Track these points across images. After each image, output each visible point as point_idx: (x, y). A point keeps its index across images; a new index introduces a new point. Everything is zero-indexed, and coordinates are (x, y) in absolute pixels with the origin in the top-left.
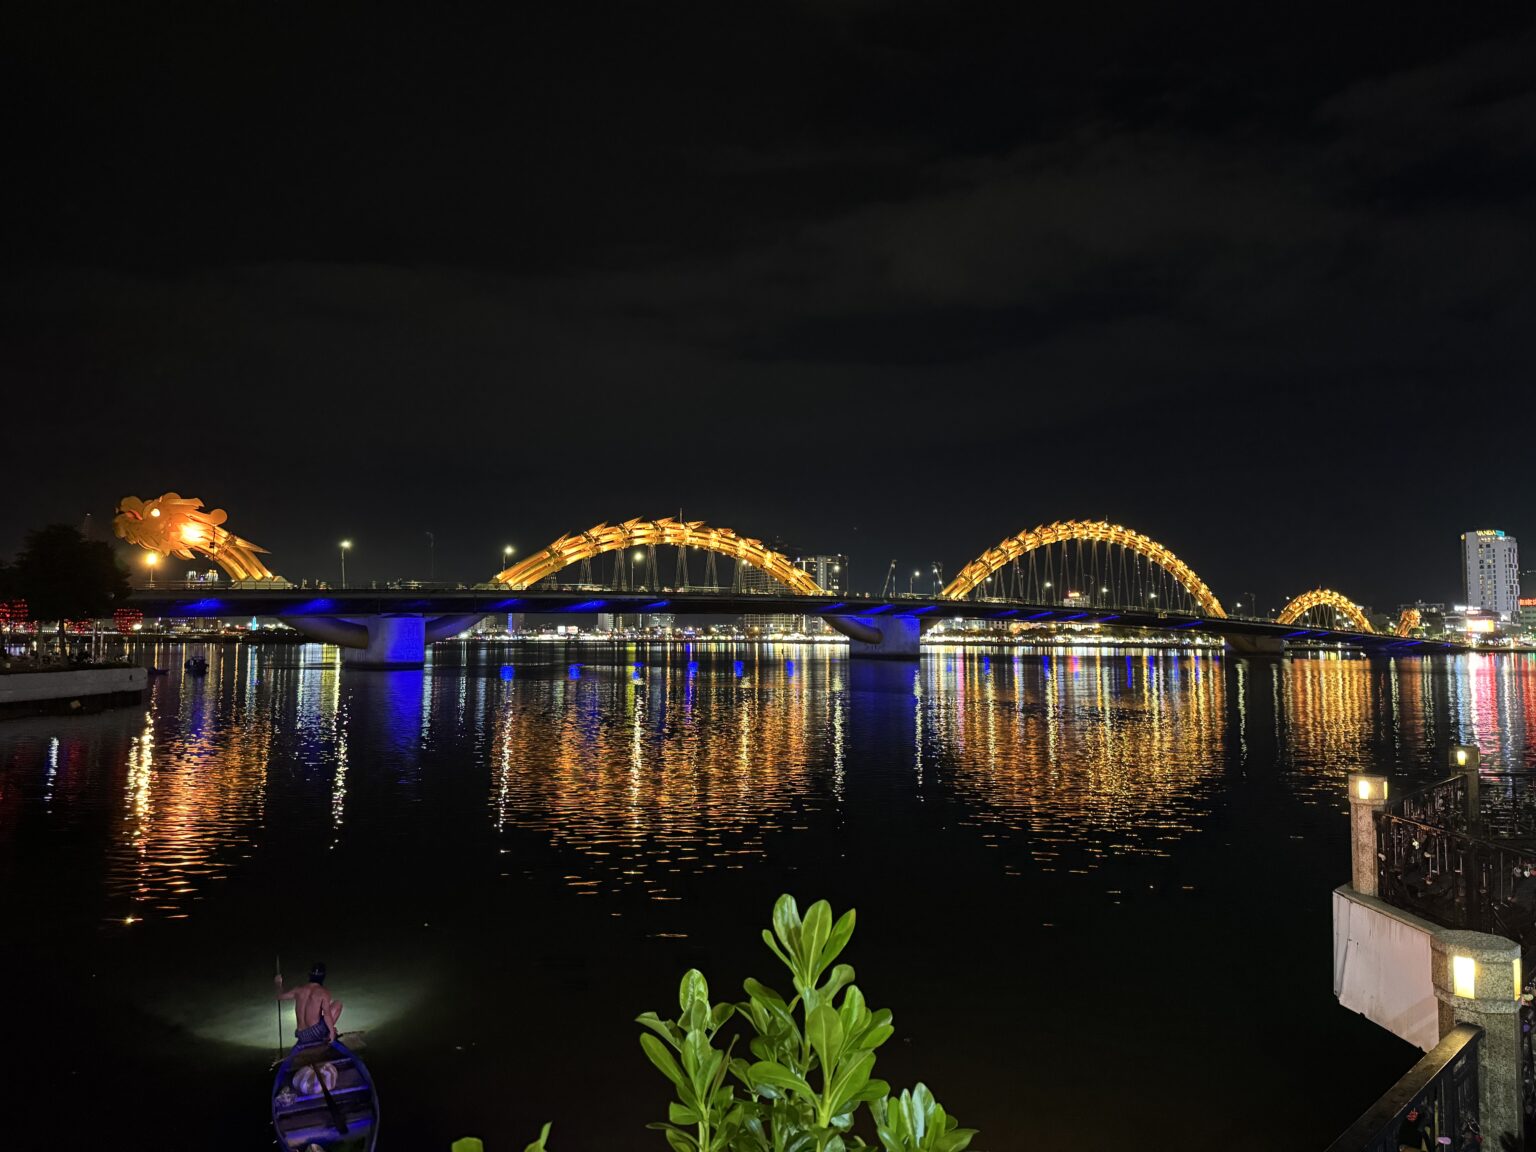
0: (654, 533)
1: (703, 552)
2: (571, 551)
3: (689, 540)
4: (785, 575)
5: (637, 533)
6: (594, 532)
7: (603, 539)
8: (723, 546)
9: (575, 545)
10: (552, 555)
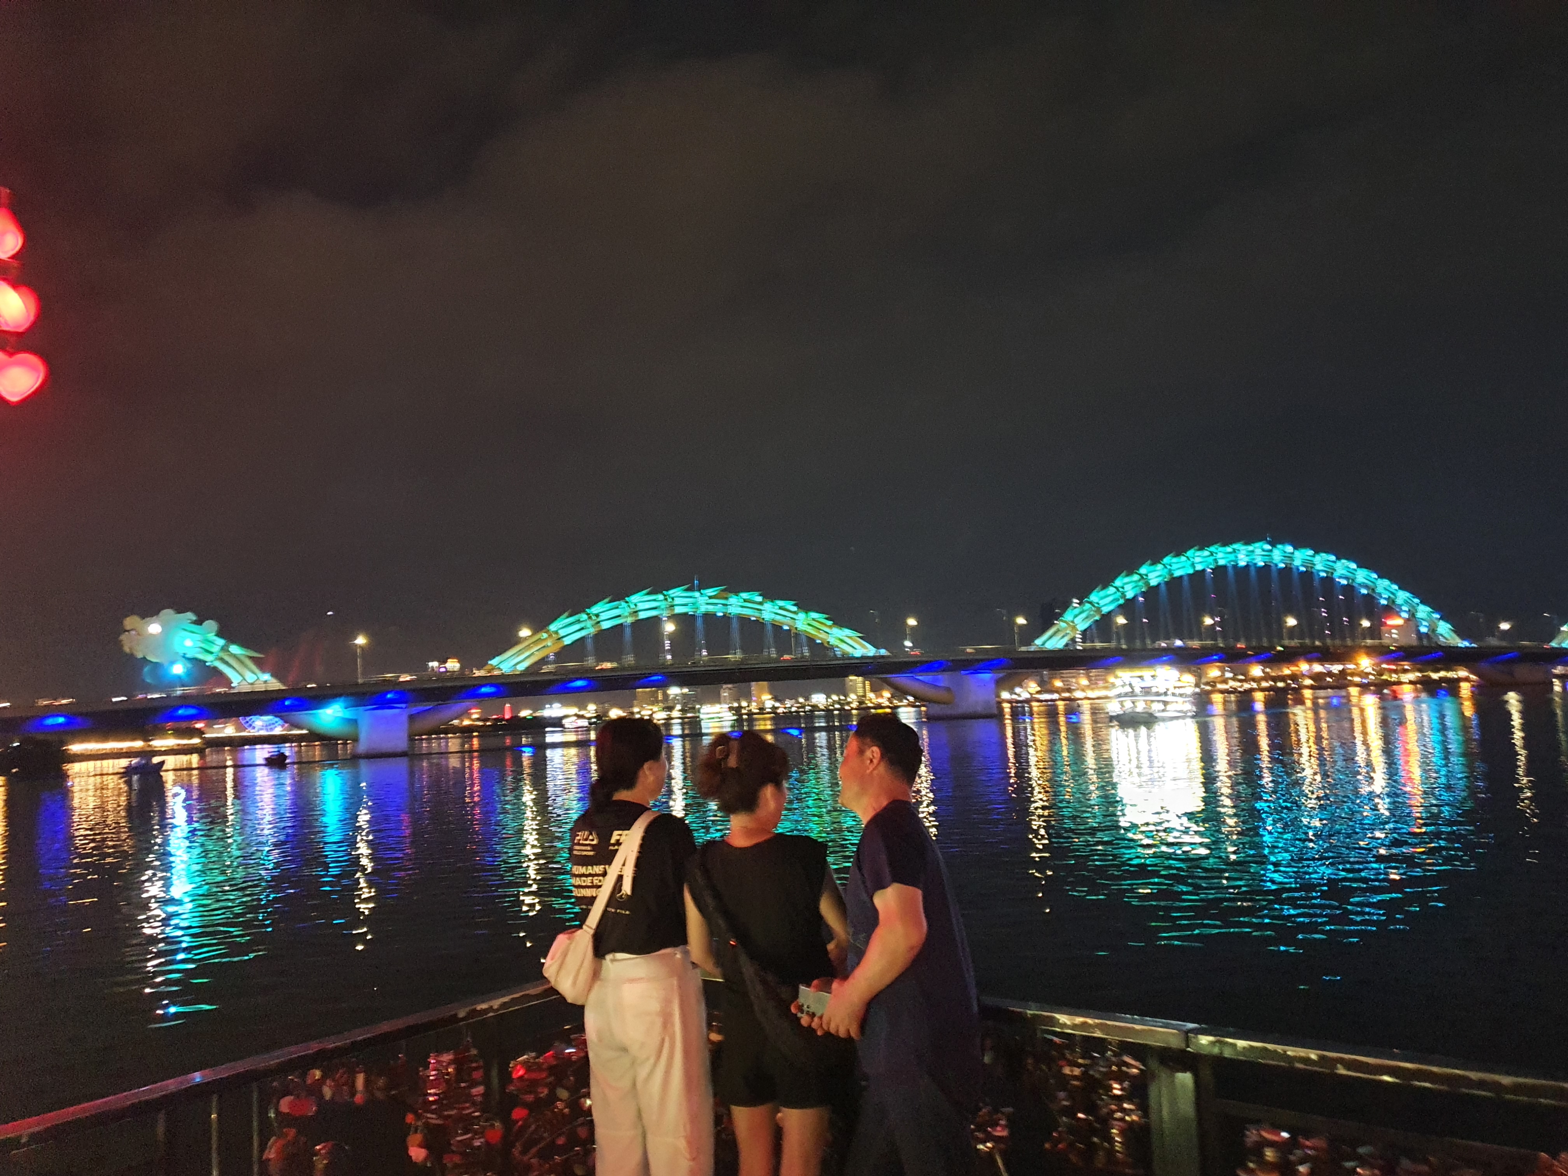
0: (664, 605)
1: (726, 619)
2: (570, 630)
3: (703, 609)
4: (823, 636)
6: (595, 610)
8: (745, 612)
9: (579, 621)
10: (550, 636)
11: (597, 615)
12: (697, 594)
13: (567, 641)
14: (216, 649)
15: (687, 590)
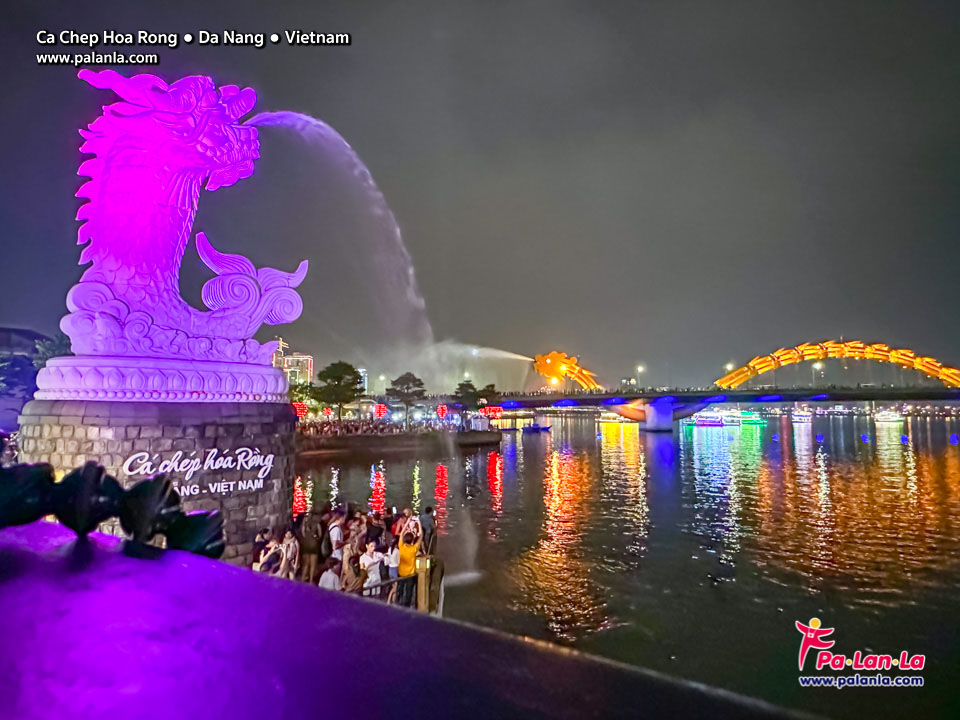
0: (820, 352)
1: (863, 360)
2: (762, 366)
3: (847, 355)
4: (934, 373)
5: (806, 352)
6: (777, 354)
7: (782, 358)
8: (876, 356)
9: (764, 362)
10: (749, 369)
11: (778, 358)
12: (843, 346)
13: (760, 372)
14: (576, 372)
15: (836, 343)
